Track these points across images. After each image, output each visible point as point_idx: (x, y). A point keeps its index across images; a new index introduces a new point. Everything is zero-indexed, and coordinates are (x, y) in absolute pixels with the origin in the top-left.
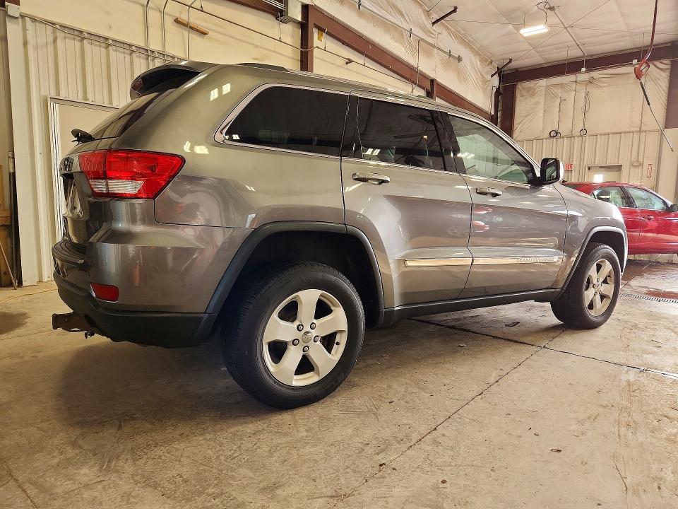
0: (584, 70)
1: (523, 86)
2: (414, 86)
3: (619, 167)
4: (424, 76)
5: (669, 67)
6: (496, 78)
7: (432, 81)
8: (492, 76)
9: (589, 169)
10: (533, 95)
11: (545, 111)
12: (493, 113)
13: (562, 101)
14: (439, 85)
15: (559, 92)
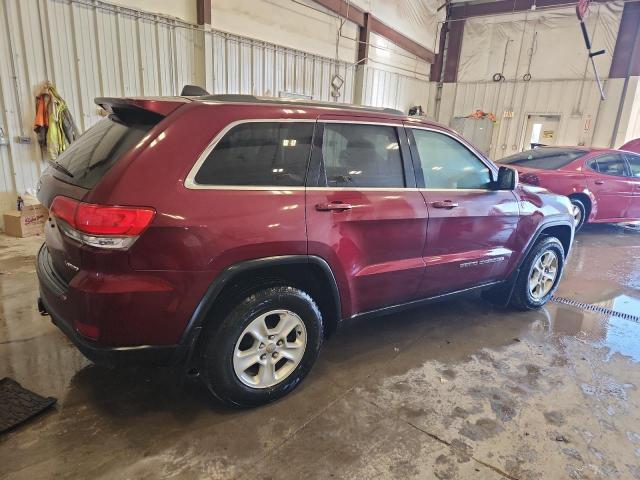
0: (534, 7)
1: (472, 23)
2: (344, 20)
3: (557, 118)
4: (356, 9)
5: (622, 9)
6: (444, 12)
7: (366, 15)
8: (438, 10)
9: (529, 117)
10: (480, 33)
11: (491, 53)
12: (437, 52)
13: (510, 41)
14: (374, 19)
15: (507, 32)
